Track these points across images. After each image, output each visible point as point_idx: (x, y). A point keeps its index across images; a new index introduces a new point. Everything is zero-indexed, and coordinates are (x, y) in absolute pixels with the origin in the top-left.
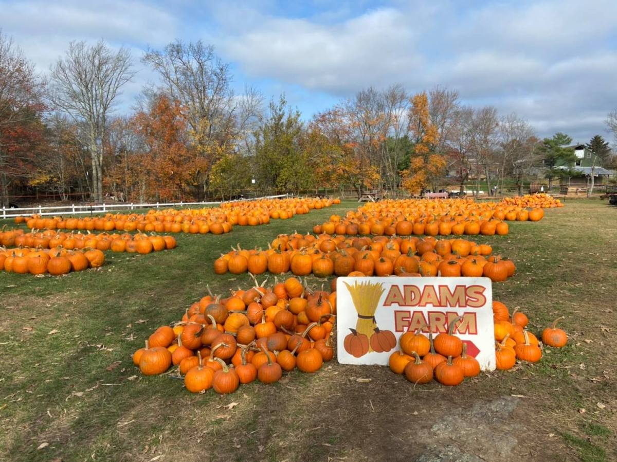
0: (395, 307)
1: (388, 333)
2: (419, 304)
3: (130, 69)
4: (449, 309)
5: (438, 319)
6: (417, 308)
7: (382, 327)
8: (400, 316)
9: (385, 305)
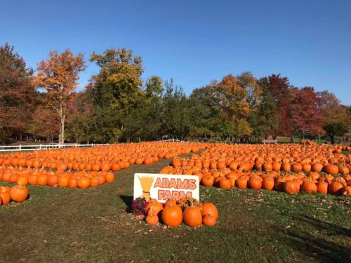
0: (158, 188)
1: (155, 200)
2: (168, 187)
3: (85, 64)
4: (180, 190)
5: (176, 194)
6: (167, 189)
7: (152, 197)
8: (160, 192)
9: (155, 187)
